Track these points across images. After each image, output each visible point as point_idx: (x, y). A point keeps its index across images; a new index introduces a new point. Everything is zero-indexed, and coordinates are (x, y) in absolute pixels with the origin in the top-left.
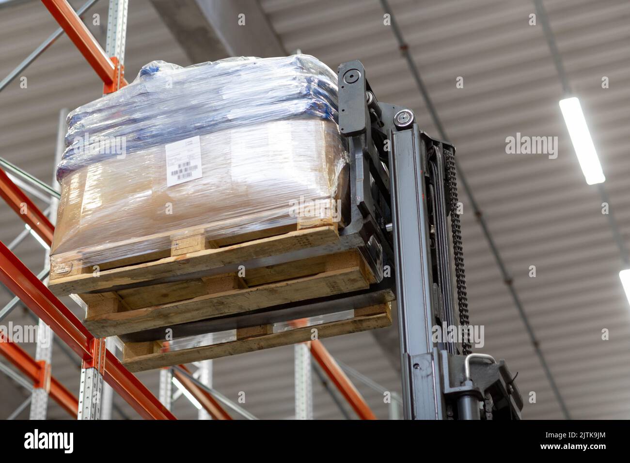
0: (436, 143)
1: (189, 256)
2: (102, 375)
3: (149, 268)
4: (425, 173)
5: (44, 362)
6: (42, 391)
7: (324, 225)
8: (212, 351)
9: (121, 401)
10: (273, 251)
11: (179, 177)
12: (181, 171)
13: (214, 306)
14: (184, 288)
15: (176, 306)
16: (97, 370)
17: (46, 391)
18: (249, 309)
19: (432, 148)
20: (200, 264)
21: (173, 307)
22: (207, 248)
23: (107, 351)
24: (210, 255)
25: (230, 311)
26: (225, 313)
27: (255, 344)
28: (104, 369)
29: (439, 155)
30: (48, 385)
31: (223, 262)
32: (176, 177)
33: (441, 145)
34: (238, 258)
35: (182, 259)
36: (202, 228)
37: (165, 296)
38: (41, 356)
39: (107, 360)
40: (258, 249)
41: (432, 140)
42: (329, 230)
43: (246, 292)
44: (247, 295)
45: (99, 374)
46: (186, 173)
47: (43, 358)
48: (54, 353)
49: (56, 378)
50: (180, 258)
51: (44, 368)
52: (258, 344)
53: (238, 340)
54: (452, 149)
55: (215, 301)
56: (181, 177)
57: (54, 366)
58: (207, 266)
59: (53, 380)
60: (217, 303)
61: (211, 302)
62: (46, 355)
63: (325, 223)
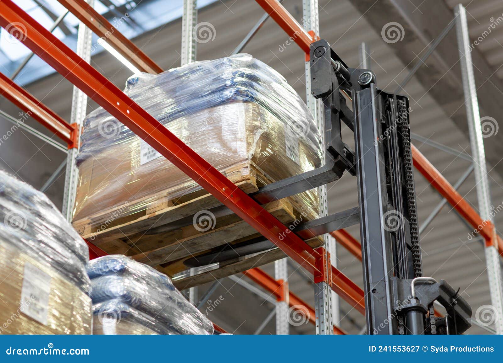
0: (391, 96)
1: (157, 213)
2: (331, 287)
3: (133, 225)
4: (381, 120)
5: (282, 281)
6: (283, 303)
7: (243, 180)
8: (203, 277)
9: (346, 305)
10: (213, 203)
11: (148, 158)
12: (149, 153)
13: (190, 246)
14: (172, 235)
15: (164, 249)
16: (326, 283)
17: (286, 303)
18: (216, 245)
19: (388, 100)
20: (166, 218)
21: (161, 250)
22: (169, 206)
23: (333, 267)
24: (171, 211)
25: (203, 248)
26: (200, 250)
27: (232, 269)
28: (332, 282)
29: (393, 106)
30: (287, 298)
31: (182, 215)
32: (146, 157)
33: (395, 97)
34: (191, 211)
35: (153, 216)
36: (165, 192)
37: (161, 242)
38: (279, 276)
39: (333, 274)
40: (203, 203)
41: (387, 94)
42: (247, 183)
43: (208, 234)
44: (209, 236)
45: (329, 286)
46: (153, 153)
47: (281, 278)
48: (289, 273)
49: (293, 292)
50: (152, 215)
51: (283, 285)
52: (234, 269)
53: (220, 267)
54: (404, 99)
55: (189, 243)
56: (150, 157)
57: (290, 283)
58: (172, 219)
59: (291, 294)
60: (191, 244)
61: (187, 244)
62: (283, 275)
63: (244, 178)
